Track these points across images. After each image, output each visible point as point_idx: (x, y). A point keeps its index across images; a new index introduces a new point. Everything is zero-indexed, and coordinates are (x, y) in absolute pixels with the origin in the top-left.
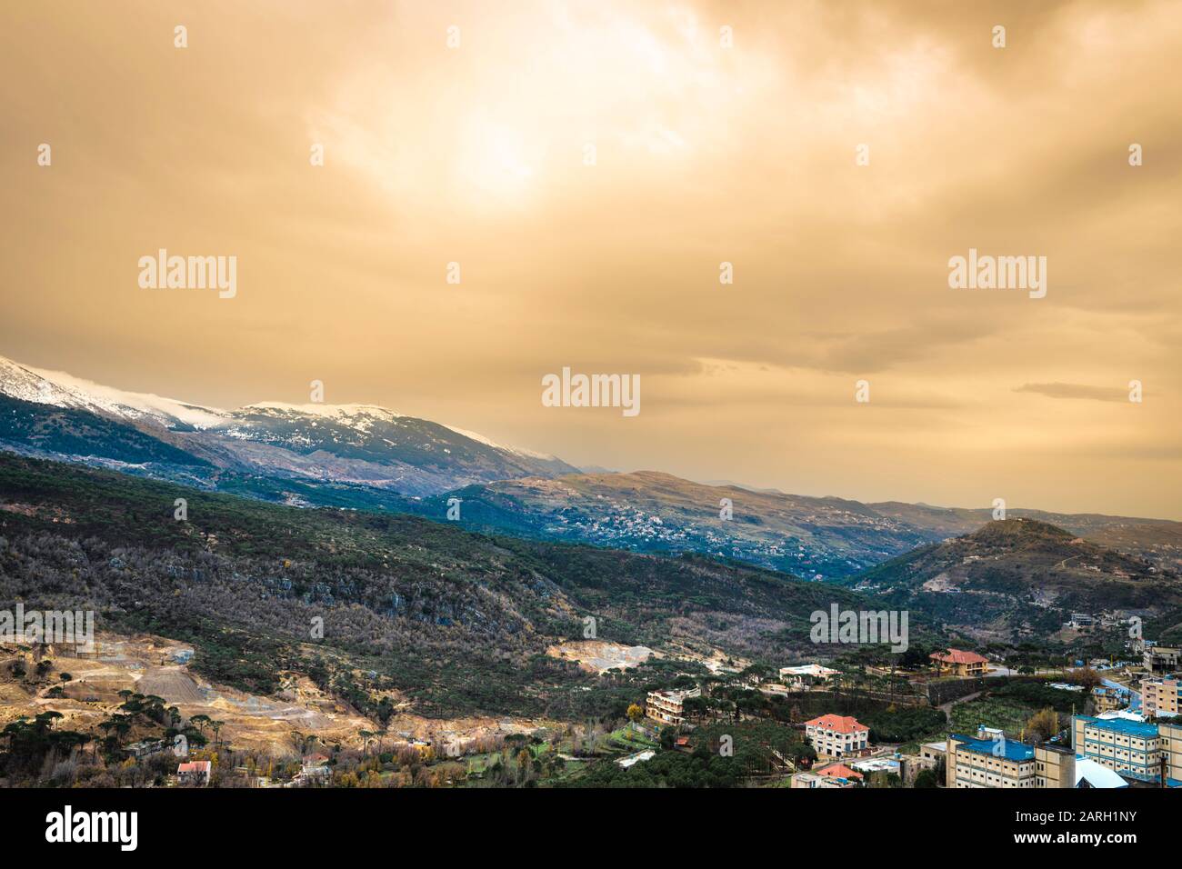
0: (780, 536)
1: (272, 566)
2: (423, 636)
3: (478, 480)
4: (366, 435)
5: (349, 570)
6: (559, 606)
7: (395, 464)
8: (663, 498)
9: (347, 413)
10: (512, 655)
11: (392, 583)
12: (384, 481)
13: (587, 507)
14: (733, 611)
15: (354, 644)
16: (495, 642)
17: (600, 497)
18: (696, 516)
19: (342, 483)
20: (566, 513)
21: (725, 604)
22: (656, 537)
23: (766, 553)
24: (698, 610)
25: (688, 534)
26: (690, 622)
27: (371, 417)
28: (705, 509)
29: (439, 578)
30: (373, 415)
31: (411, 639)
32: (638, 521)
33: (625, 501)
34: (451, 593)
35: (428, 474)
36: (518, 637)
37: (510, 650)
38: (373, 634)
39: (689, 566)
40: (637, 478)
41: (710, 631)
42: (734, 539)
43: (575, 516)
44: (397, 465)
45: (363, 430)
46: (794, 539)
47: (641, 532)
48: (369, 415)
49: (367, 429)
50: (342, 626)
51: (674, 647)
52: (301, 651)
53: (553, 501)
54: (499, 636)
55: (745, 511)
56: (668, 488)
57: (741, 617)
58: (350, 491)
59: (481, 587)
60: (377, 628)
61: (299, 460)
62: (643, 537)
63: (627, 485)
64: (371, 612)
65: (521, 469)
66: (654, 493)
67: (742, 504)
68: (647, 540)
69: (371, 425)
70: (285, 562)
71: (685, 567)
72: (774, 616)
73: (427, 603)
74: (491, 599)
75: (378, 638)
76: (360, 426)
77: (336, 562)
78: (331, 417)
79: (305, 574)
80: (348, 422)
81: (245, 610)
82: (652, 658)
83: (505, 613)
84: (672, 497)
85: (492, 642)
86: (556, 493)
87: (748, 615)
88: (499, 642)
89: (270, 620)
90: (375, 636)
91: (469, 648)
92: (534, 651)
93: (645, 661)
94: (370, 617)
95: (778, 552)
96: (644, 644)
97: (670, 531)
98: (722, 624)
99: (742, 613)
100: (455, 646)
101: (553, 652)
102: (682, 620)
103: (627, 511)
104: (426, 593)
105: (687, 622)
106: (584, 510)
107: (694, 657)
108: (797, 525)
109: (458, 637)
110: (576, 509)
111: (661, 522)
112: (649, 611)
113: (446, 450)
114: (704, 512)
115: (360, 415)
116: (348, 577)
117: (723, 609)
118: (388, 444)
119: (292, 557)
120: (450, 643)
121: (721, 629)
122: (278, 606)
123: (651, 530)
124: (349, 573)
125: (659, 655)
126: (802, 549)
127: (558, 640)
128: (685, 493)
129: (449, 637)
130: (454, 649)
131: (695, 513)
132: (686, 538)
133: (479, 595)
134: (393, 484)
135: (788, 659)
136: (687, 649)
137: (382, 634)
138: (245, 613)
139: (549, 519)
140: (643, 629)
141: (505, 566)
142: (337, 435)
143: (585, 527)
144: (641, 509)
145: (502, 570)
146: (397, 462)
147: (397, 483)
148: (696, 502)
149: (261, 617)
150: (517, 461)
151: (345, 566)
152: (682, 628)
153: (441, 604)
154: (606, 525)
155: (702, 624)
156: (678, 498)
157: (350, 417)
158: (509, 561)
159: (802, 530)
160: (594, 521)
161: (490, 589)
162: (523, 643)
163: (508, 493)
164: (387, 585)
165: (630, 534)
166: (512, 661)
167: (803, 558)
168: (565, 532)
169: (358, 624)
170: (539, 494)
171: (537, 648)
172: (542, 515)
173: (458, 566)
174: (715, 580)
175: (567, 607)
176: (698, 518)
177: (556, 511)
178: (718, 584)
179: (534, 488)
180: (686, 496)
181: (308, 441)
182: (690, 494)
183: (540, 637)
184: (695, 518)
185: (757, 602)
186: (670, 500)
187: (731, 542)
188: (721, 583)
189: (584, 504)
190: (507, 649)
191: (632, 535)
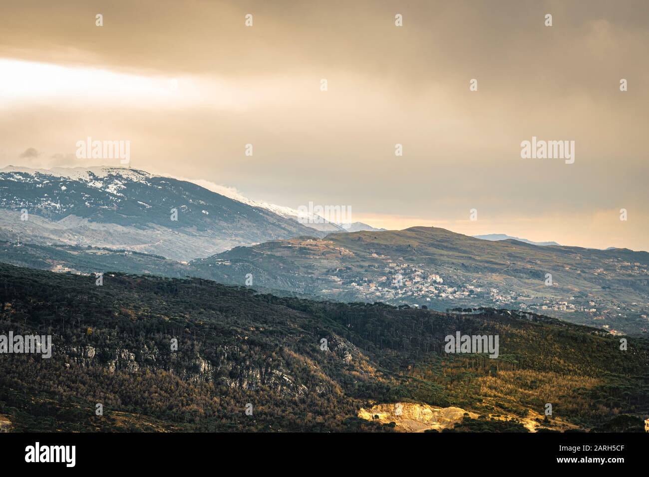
0: (568, 291)
1: (74, 334)
2: (232, 402)
3: (240, 242)
4: (119, 197)
5: (152, 335)
6: (361, 368)
7: (151, 228)
8: (442, 255)
9: (96, 175)
10: (324, 419)
11: (197, 348)
12: (143, 246)
13: (362, 267)
14: (543, 368)
15: (164, 412)
16: (306, 406)
17: (375, 255)
18: (478, 272)
19: (104, 249)
20: (340, 274)
21: (533, 362)
22: (438, 296)
23: (556, 309)
24: (506, 369)
25: (471, 292)
26: (499, 381)
27: (123, 178)
28: (486, 265)
29: (244, 342)
30: (125, 177)
31: (221, 405)
32: (417, 279)
33: (401, 258)
34: (257, 356)
35: (187, 237)
36: (328, 400)
37: (322, 414)
38: (182, 401)
39: (492, 323)
40: (413, 234)
41: (520, 390)
42: (519, 296)
43: (349, 277)
44: (154, 228)
45: (115, 192)
46: (582, 294)
47: (421, 291)
48: (121, 176)
49: (119, 191)
50: (150, 393)
51: (486, 407)
52: (114, 420)
53: (325, 261)
54: (309, 400)
55: (529, 266)
56: (445, 244)
57: (551, 374)
58: (113, 257)
59: (286, 349)
60: (186, 394)
61: (51, 226)
62: (424, 296)
63: (402, 242)
64: (178, 379)
65: (284, 229)
66: (432, 250)
67: (525, 259)
68: (428, 299)
69: (123, 186)
70: (86, 330)
71: (488, 324)
72: (586, 373)
73: (235, 368)
74: (298, 361)
75: (188, 404)
76: (112, 189)
77: (138, 327)
78: (81, 179)
79: (108, 342)
80: (99, 185)
81: (51, 380)
82: (466, 419)
83: (313, 376)
84: (451, 253)
85: (302, 406)
86: (329, 253)
87: (558, 372)
88: (310, 406)
89: (77, 389)
90: (185, 403)
91: (280, 413)
92: (347, 414)
93: (459, 422)
94: (177, 384)
95: (568, 307)
96: (454, 404)
97: (450, 290)
98: (532, 382)
99: (551, 370)
100: (266, 411)
101: (365, 415)
102: (490, 379)
103: (404, 269)
104: (233, 357)
105: (496, 382)
106: (359, 270)
107: (510, 418)
108: (585, 279)
109: (267, 402)
110: (350, 269)
111: (441, 281)
112: (454, 371)
113: (203, 211)
114: (486, 268)
115: (111, 176)
116: (152, 343)
117: (531, 368)
118: (143, 207)
119: (94, 324)
120: (261, 408)
121: (531, 388)
122: (83, 375)
123: (432, 289)
124: (152, 339)
125: (473, 415)
126: (593, 304)
127: (368, 403)
128: (465, 249)
129: (259, 402)
130: (265, 414)
131: (477, 269)
132: (469, 295)
133: (286, 357)
134: (153, 249)
135: (606, 416)
136: (499, 409)
137: (192, 400)
138: (51, 382)
139: (323, 280)
140: (451, 390)
141: (302, 328)
142: (88, 199)
143: (361, 288)
144: (419, 267)
145: (301, 333)
146: (154, 225)
147: (156, 247)
148: (477, 258)
149: (68, 386)
150: (279, 220)
151: (148, 331)
152: (490, 387)
153: (248, 368)
154: (383, 285)
155: (511, 383)
156: (457, 254)
157: (101, 179)
158: (307, 323)
159: (590, 284)
160: (370, 282)
161: (295, 352)
162: (334, 407)
163: (278, 254)
164: (192, 350)
165: (410, 293)
166: (326, 424)
167: (595, 314)
168: (340, 293)
169: (166, 391)
170: (310, 254)
171: (349, 411)
172: (315, 276)
173: (257, 328)
174: (521, 337)
175: (370, 368)
176: (480, 275)
177: (330, 271)
178: (523, 341)
179: (305, 249)
180: (465, 252)
181: (58, 206)
182: (468, 249)
183: (350, 399)
184: (475, 275)
185: (567, 358)
186: (448, 256)
187: (516, 299)
188: (527, 340)
189: (358, 264)
190: (320, 413)
191: (412, 295)
